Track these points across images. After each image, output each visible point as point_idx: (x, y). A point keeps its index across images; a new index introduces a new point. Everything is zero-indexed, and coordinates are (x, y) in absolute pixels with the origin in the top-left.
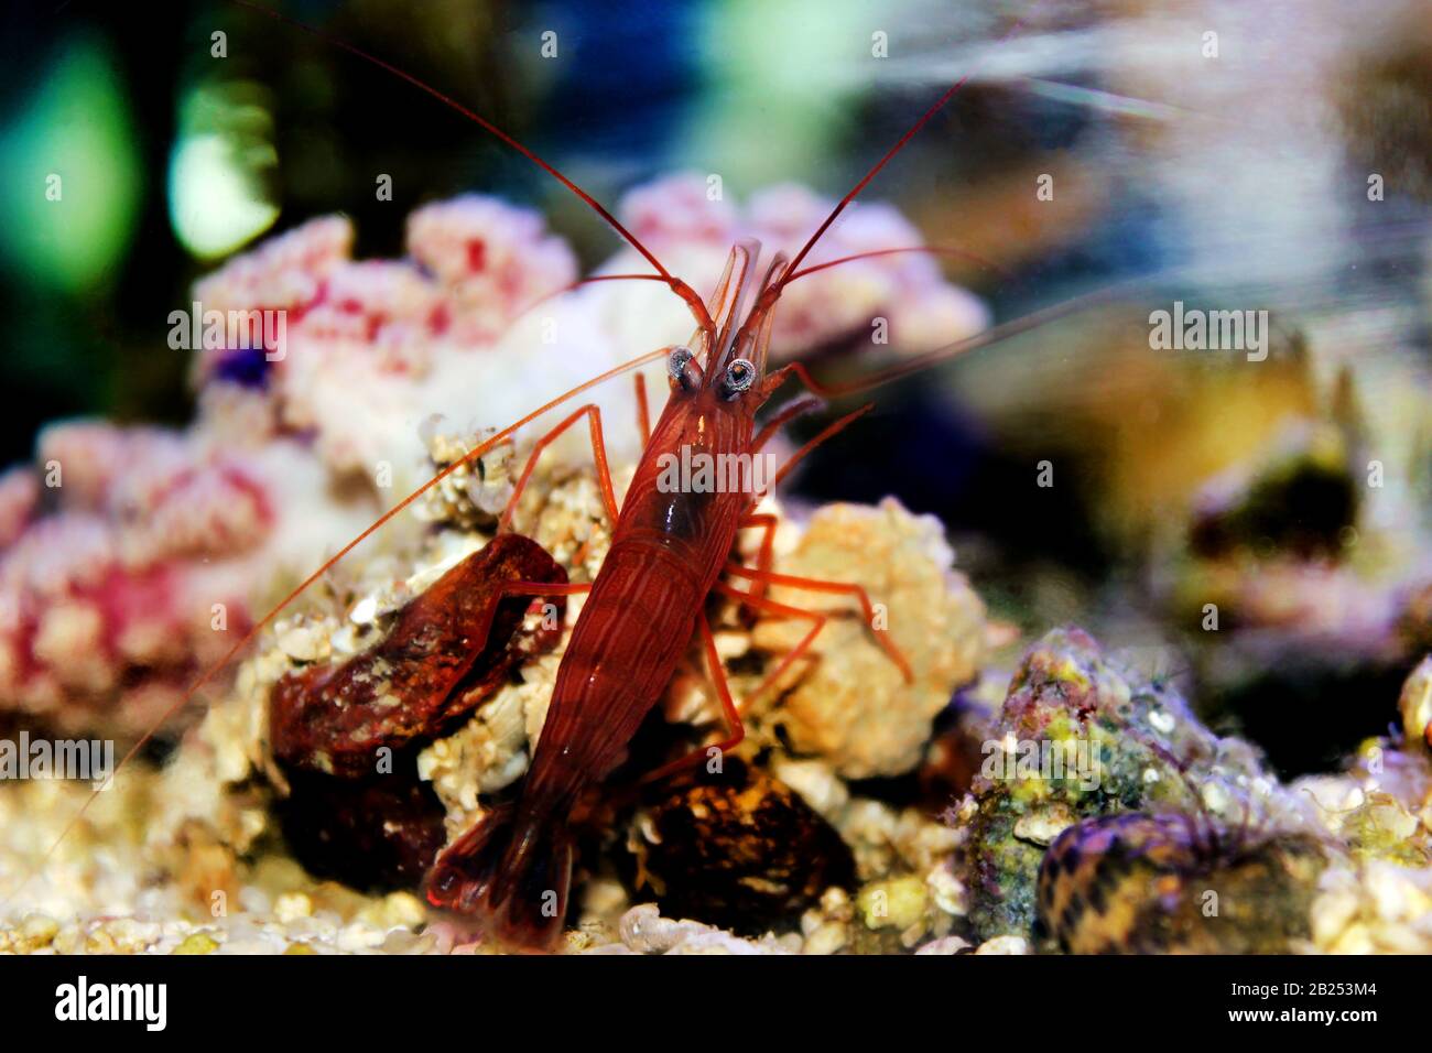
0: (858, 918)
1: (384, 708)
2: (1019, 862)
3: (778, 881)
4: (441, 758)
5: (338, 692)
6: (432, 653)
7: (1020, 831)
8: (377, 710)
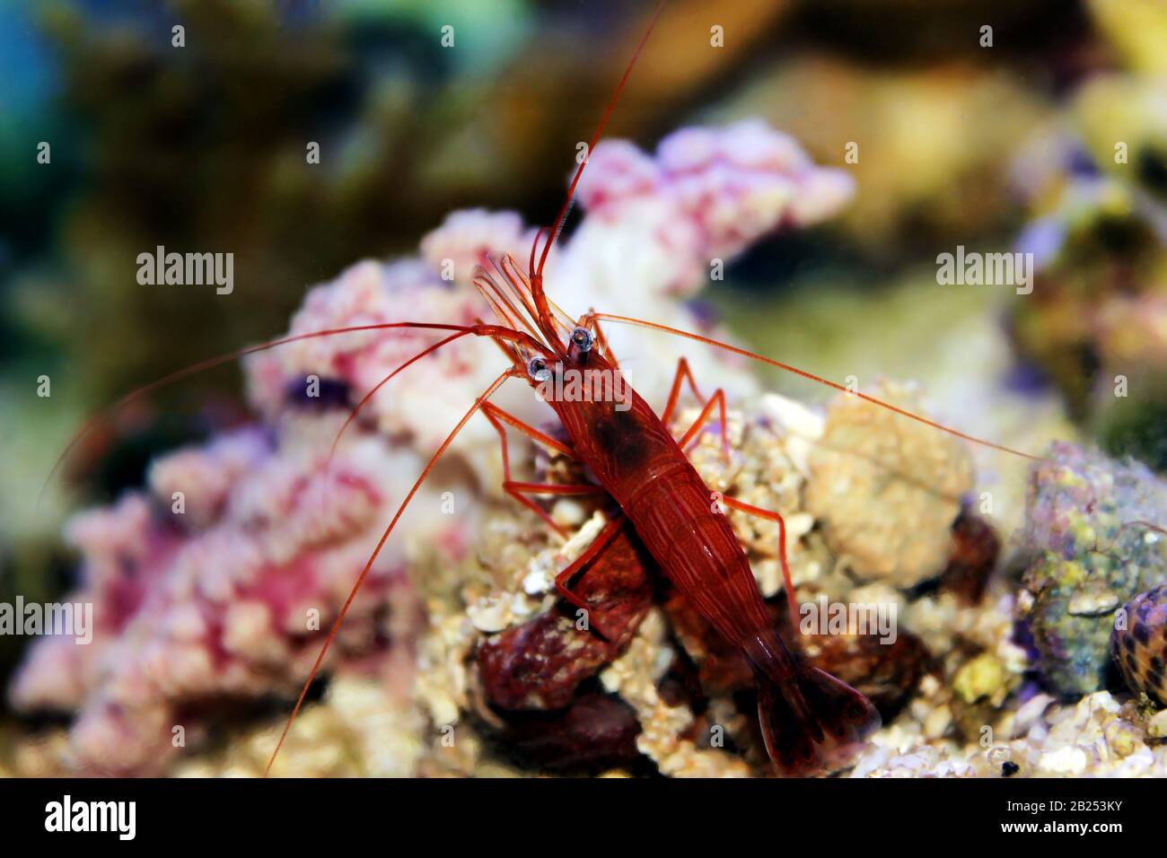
0: (956, 698)
1: (574, 651)
2: (1077, 631)
3: (883, 683)
4: (620, 673)
5: (537, 651)
6: (602, 603)
7: (1074, 609)
8: (569, 655)
